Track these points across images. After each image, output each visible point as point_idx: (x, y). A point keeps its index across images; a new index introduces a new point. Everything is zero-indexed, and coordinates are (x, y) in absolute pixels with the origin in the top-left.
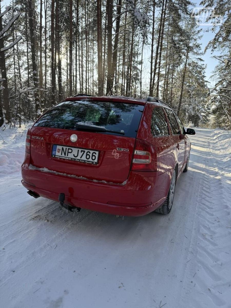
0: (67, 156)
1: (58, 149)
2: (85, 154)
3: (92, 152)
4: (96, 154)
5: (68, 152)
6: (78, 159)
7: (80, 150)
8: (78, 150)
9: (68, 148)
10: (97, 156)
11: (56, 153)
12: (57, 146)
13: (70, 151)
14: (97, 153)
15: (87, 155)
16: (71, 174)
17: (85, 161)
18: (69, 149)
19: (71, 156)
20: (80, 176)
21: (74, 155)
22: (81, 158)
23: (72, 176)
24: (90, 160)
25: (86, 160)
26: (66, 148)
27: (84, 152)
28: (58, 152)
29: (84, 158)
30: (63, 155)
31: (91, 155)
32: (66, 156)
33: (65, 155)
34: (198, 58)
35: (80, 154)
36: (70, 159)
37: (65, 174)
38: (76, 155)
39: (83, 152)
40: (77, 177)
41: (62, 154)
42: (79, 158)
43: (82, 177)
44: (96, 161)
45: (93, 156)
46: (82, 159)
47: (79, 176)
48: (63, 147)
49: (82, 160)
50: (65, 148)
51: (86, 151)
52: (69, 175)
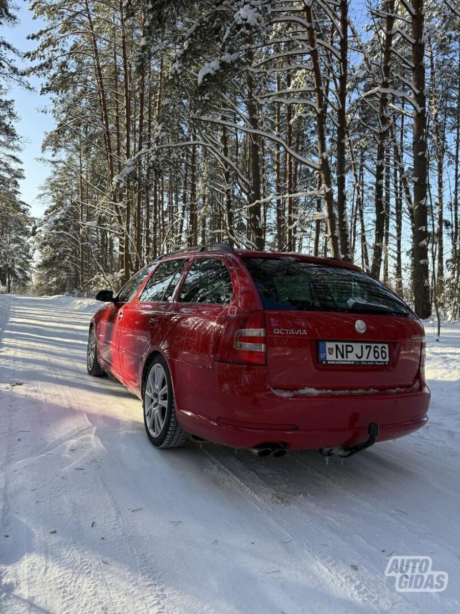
0: (347, 358)
1: (329, 349)
2: (372, 351)
3: (380, 346)
4: (385, 348)
5: (347, 352)
6: (365, 362)
7: (364, 345)
8: (362, 346)
9: (345, 344)
10: (387, 351)
11: (326, 355)
12: (327, 343)
13: (349, 349)
14: (387, 346)
15: (375, 352)
16: (357, 389)
17: (374, 362)
18: (347, 346)
19: (352, 358)
20: (370, 389)
21: (357, 355)
22: (367, 358)
23: (360, 391)
24: (380, 359)
25: (375, 360)
26: (343, 346)
27: (370, 347)
28: (330, 354)
29: (371, 358)
30: (340, 358)
31: (379, 351)
32: (345, 359)
33: (343, 357)
34: (10, 156)
35: (366, 352)
36: (353, 363)
37: (347, 392)
38: (359, 355)
39: (368, 348)
40: (366, 392)
41: (337, 357)
42: (364, 359)
43: (372, 389)
44: (387, 359)
45: (382, 352)
46: (369, 359)
47: (368, 389)
48: (337, 343)
49: (370, 362)
50: (340, 345)
51: (373, 345)
52: (355, 392)
